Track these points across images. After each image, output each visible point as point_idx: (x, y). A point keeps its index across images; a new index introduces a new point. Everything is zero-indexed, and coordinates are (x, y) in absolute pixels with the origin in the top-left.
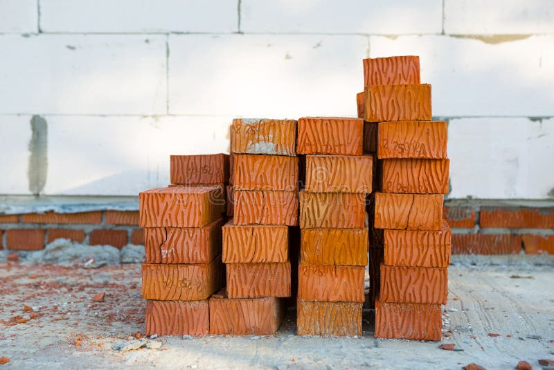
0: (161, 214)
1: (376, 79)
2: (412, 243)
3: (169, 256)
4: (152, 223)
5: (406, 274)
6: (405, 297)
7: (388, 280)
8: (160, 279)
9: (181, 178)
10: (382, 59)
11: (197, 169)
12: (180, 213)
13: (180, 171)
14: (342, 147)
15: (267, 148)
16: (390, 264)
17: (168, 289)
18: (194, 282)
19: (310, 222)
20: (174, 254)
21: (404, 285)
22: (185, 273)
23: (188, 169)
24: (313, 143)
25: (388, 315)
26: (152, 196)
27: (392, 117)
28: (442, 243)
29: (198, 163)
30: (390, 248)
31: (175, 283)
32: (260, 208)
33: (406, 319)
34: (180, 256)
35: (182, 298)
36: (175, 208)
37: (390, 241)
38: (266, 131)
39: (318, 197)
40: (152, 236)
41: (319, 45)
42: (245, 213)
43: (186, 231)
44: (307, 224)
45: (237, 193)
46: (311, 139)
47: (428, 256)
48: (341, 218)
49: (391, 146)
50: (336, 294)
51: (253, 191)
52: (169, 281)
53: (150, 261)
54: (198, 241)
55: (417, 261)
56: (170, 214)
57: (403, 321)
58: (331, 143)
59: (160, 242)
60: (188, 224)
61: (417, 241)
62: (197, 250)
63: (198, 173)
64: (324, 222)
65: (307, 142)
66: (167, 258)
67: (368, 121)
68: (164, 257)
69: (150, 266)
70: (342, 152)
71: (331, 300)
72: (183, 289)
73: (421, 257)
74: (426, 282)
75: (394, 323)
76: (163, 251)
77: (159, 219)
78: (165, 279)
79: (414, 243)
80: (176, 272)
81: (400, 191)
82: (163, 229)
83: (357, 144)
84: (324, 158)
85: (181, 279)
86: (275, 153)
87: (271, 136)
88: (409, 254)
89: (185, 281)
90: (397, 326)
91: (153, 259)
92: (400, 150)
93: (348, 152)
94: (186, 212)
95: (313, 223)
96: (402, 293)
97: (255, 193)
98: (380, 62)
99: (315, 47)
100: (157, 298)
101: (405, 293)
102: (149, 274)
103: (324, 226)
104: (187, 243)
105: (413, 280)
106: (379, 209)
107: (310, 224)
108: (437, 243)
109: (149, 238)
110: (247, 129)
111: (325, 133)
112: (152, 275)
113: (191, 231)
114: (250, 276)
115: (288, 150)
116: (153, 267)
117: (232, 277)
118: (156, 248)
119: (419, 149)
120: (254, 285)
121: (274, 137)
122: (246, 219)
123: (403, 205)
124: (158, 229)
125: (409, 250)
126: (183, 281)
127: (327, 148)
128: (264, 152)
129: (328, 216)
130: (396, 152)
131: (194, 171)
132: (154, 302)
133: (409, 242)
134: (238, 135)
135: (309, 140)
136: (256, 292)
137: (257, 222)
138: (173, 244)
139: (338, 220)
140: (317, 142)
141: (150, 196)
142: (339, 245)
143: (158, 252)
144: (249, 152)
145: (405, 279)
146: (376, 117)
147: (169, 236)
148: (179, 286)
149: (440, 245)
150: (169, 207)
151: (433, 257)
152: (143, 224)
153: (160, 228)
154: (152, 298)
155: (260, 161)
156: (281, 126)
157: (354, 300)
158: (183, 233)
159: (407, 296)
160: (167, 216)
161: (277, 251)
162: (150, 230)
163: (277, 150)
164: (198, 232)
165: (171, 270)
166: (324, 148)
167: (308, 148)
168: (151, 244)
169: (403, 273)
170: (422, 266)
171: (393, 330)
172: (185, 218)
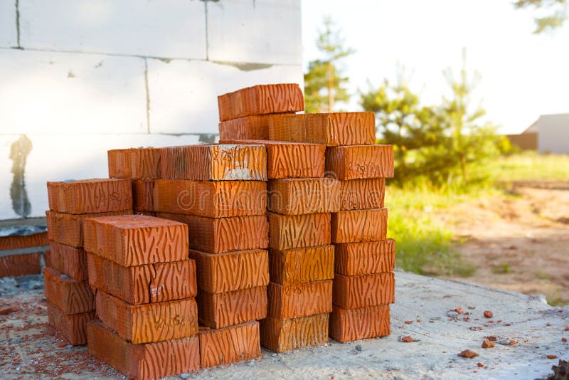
0: (148, 250)
1: (269, 104)
2: (368, 254)
3: (159, 294)
4: (138, 261)
5: (365, 282)
6: (365, 302)
7: (352, 289)
8: (152, 321)
9: (88, 207)
10: (273, 85)
11: (105, 196)
12: (167, 247)
13: (87, 199)
14: (309, 171)
15: (243, 173)
16: (352, 274)
17: (160, 329)
18: (187, 318)
19: (288, 243)
20: (164, 292)
21: (364, 292)
22: (177, 310)
23: (95, 197)
24: (285, 167)
25: (351, 320)
26: (138, 232)
27: (347, 141)
28: (390, 251)
29: (106, 190)
30: (352, 259)
31: (167, 322)
32: (238, 234)
33: (365, 321)
34: (170, 292)
35: (175, 336)
36: (162, 242)
37: (352, 254)
38: (241, 158)
39: (295, 218)
40: (140, 275)
41: (100, 65)
42: (225, 240)
43: (175, 265)
44: (286, 245)
45: (217, 220)
46: (284, 164)
47: (380, 263)
48: (313, 237)
49: (355, 168)
50: (311, 309)
51: (231, 217)
52: (161, 321)
53: (139, 301)
54: (187, 274)
55: (372, 269)
56: (157, 249)
57: (363, 323)
58: (300, 167)
59: (149, 281)
60: (176, 257)
61: (372, 252)
62: (186, 284)
63: (106, 201)
64: (300, 242)
65: (280, 166)
66: (157, 296)
67: (328, 145)
68: (154, 295)
69: (140, 308)
70: (310, 175)
71: (308, 315)
72: (176, 327)
73: (375, 265)
74: (380, 286)
75: (356, 326)
76: (153, 290)
77: (146, 255)
78: (157, 319)
79: (370, 254)
80: (168, 310)
81: (352, 208)
82: (151, 266)
83: (321, 167)
84: (303, 181)
85: (173, 316)
86: (250, 178)
87: (246, 162)
88: (366, 264)
89: (178, 318)
90: (358, 329)
91: (141, 300)
92: (361, 172)
93: (314, 175)
94: (173, 245)
95: (290, 244)
96: (363, 298)
97: (232, 219)
98: (271, 88)
99: (96, 67)
100: (150, 340)
101: (365, 299)
102: (140, 316)
103: (299, 246)
104: (177, 277)
105: (371, 286)
106: (341, 226)
107: (288, 245)
108: (387, 251)
109: (137, 277)
110: (224, 156)
111: (296, 158)
112: (142, 317)
113: (179, 265)
114: (234, 302)
115: (261, 175)
116: (144, 309)
117: (219, 307)
118: (145, 287)
119: (374, 171)
120: (238, 312)
121: (248, 162)
122: (226, 247)
123: (359, 220)
124: (146, 267)
125: (366, 260)
126: (175, 319)
127: (297, 172)
128: (240, 178)
129: (302, 236)
130: (358, 174)
131: (102, 198)
132: (147, 345)
133: (366, 253)
134: (216, 162)
135: (282, 165)
136: (240, 318)
137: (236, 248)
138: (163, 280)
139: (310, 239)
140: (289, 167)
141: (136, 232)
142: (313, 263)
143: (147, 291)
144: (227, 178)
145: (365, 286)
146: (335, 142)
147: (159, 273)
148: (172, 324)
149: (388, 253)
150: (156, 241)
151: (384, 264)
152: (129, 263)
153: (148, 265)
154: (144, 341)
155: (236, 187)
156: (255, 152)
157: (324, 311)
158: (171, 268)
159: (367, 301)
160: (154, 252)
161: (261, 275)
162: (137, 268)
163: (251, 176)
164: (186, 265)
165: (163, 308)
166: (295, 172)
167: (281, 173)
168: (140, 284)
169: (363, 280)
170: (375, 273)
171: (356, 332)
172: (173, 251)
